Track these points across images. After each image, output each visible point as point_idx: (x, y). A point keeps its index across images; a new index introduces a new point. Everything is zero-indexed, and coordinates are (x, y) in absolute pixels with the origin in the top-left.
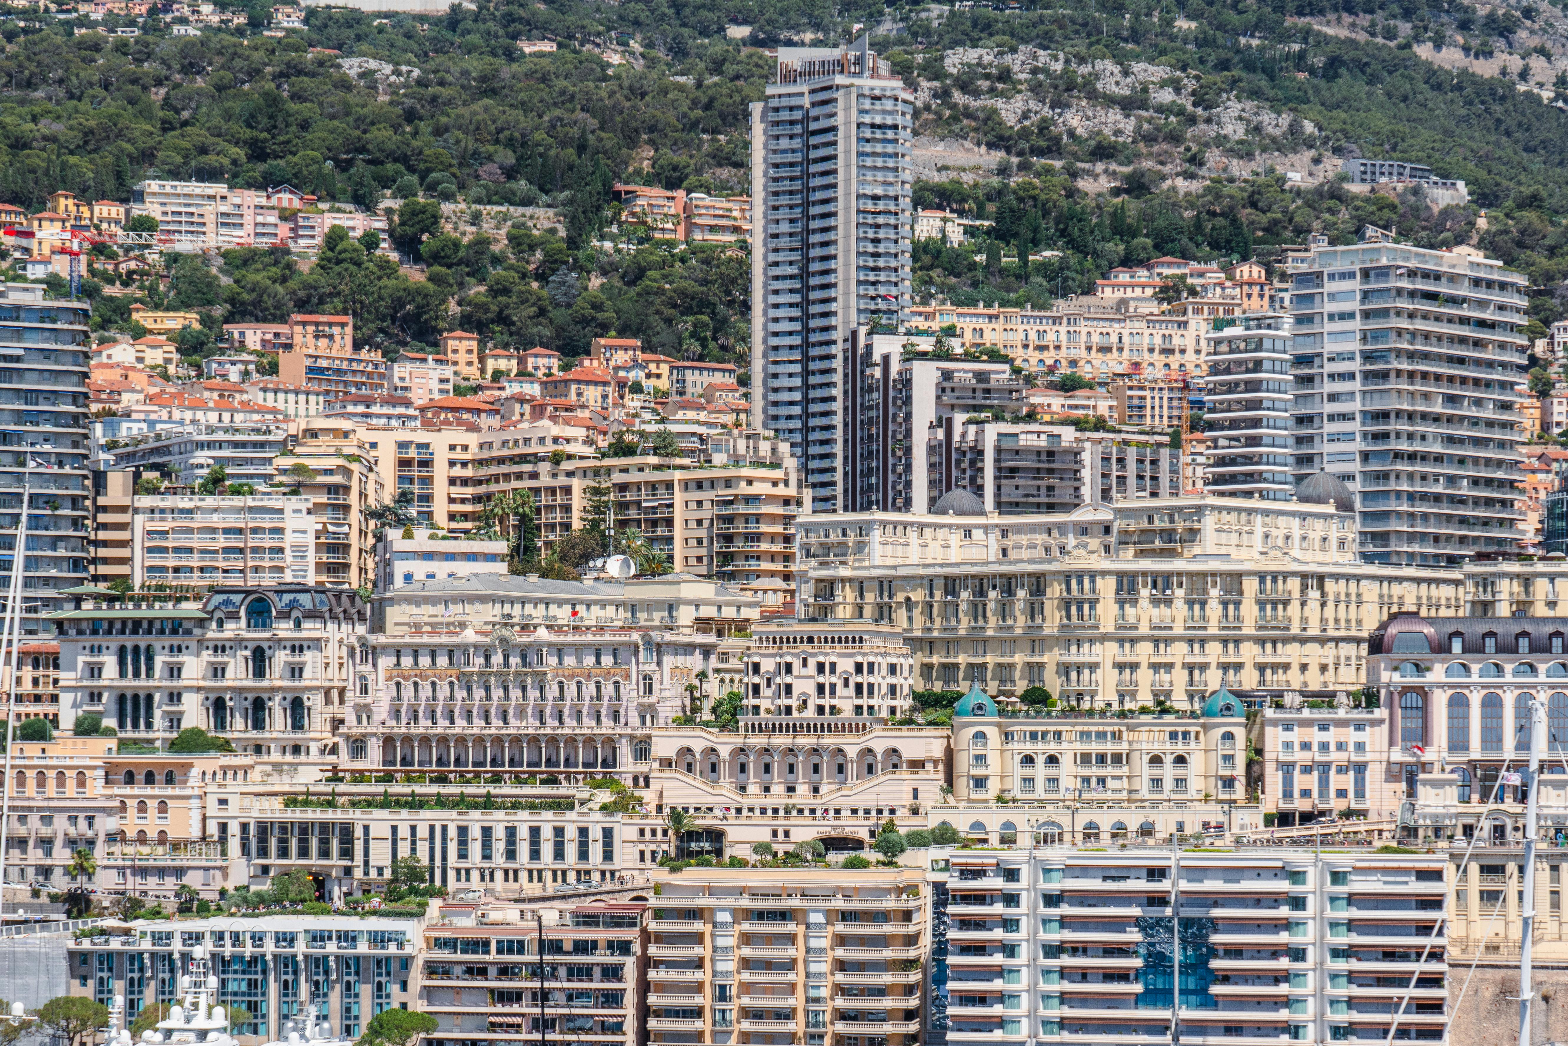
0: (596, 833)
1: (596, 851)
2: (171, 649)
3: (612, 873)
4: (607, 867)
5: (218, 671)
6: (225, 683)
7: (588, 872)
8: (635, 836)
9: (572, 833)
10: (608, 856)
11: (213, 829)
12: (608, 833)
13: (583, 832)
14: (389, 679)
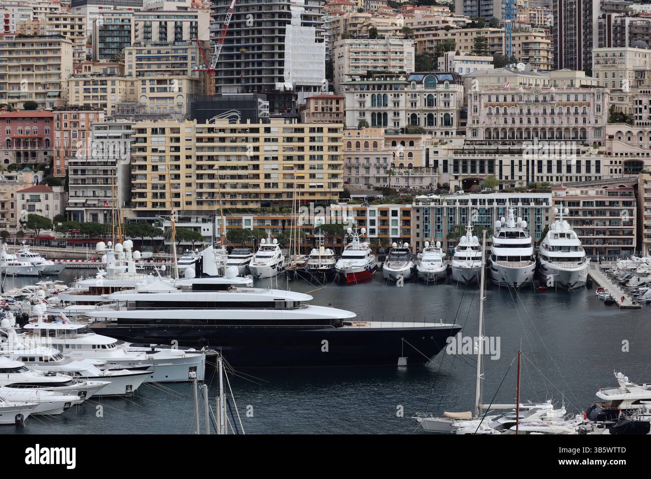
0: (593, 163)
1: (593, 169)
2: (395, 95)
3: (600, 177)
4: (598, 175)
5: (413, 104)
6: (417, 108)
7: (590, 177)
8: (609, 163)
9: (583, 163)
10: (598, 170)
11: (431, 162)
12: (598, 163)
13: (588, 162)
14: (486, 106)
